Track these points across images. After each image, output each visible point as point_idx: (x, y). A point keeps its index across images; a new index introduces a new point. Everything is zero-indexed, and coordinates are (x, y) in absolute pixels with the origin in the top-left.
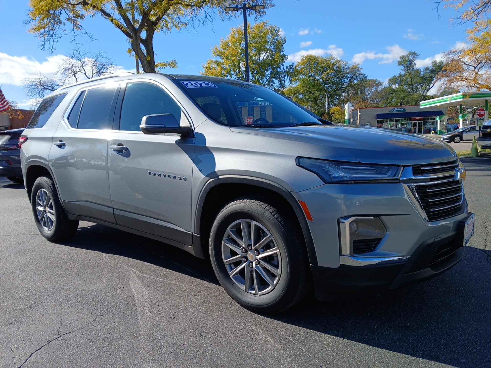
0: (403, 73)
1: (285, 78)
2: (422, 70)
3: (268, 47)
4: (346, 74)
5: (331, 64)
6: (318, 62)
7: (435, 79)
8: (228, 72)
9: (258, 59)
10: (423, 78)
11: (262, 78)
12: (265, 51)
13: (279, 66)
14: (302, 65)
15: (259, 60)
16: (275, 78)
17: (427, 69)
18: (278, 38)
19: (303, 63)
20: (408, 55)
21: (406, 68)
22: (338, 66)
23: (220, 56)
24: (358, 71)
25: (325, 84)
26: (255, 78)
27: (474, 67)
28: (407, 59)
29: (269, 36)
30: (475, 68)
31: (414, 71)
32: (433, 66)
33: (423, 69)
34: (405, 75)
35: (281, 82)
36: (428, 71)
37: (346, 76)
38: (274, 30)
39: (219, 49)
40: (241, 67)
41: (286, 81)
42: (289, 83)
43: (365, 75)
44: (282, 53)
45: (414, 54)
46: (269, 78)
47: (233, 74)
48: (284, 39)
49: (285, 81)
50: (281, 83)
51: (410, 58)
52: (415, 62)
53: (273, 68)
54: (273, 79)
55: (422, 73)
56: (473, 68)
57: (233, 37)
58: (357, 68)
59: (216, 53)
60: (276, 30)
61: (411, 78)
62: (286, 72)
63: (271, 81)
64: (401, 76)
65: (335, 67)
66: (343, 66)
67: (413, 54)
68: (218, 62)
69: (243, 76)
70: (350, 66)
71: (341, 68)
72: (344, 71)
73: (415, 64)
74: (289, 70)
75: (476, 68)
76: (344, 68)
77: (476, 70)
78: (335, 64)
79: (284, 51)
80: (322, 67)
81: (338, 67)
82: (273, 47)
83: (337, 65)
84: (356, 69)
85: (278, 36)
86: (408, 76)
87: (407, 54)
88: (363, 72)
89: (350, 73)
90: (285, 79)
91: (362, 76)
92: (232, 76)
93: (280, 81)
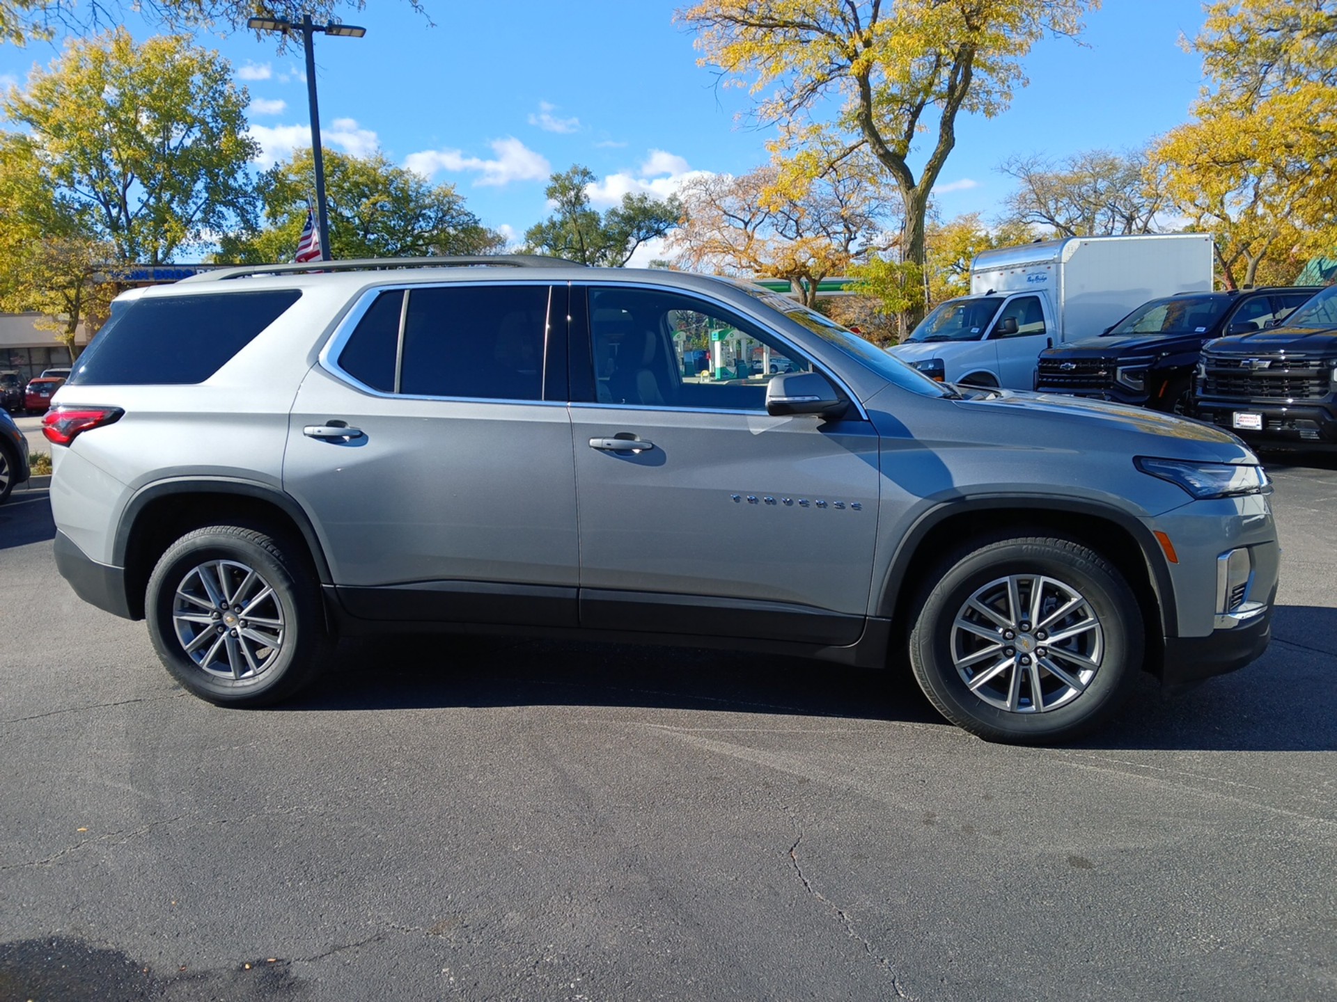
0: (558, 218)
1: (255, 207)
2: (602, 215)
3: (196, 112)
4: (425, 209)
5: (382, 180)
6: (342, 168)
7: (633, 241)
8: (61, 174)
9: (162, 143)
10: (606, 236)
11: (183, 203)
12: (186, 123)
13: (231, 173)
14: (297, 173)
15: (169, 148)
16: (225, 204)
17: (613, 213)
18: (227, 89)
19: (302, 168)
20: (571, 175)
21: (566, 206)
22: (401, 186)
23: (30, 121)
24: (454, 203)
25: (367, 232)
26: (159, 199)
27: (743, 221)
28: (567, 183)
29: (197, 78)
30: (746, 224)
31: (586, 215)
32: (626, 207)
33: (604, 212)
34: (563, 224)
35: (243, 216)
36: (616, 219)
37: (425, 214)
38: (211, 63)
39: (27, 98)
40: (107, 161)
41: (260, 214)
42: (270, 221)
43: (474, 216)
44: (242, 135)
45: (585, 173)
46: (205, 202)
47: (80, 182)
48: (244, 93)
49: (257, 217)
50: (246, 221)
51: (575, 182)
52: (586, 192)
53: (213, 176)
54: (220, 208)
55: (603, 223)
56: (742, 225)
57: (78, 69)
58: (452, 195)
59: (16, 110)
60: (217, 64)
61: (579, 232)
62: (258, 189)
63: (214, 213)
64: (553, 225)
65: (391, 188)
66: (415, 186)
67: (582, 172)
68: (25, 139)
69: (117, 191)
70: (433, 187)
71: (410, 193)
72: (417, 202)
73: (586, 196)
74: (268, 184)
75: (749, 226)
76: (418, 192)
77: (749, 229)
78: (392, 181)
79: (248, 131)
80: (357, 184)
81: (402, 190)
82: (209, 112)
83: (399, 183)
84: (451, 199)
85: (225, 82)
86: (571, 226)
87: (569, 170)
88: (468, 208)
89: (433, 207)
90: (258, 210)
91: (466, 219)
92: (77, 186)
93: (242, 214)
